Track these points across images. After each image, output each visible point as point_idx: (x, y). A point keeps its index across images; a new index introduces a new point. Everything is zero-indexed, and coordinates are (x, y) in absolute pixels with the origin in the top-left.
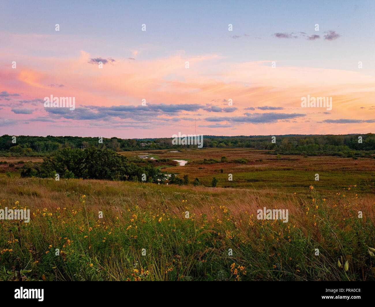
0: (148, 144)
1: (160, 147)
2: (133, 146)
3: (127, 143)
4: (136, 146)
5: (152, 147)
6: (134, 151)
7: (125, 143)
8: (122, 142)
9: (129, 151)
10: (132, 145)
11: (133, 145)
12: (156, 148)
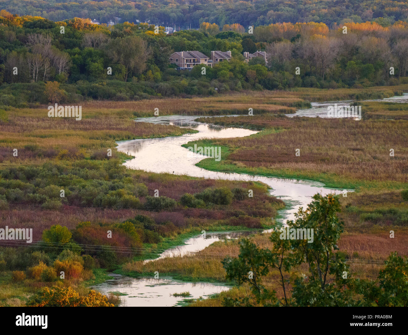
0: (210, 56)
1: (270, 74)
2: (132, 73)
3: (102, 55)
4: (149, 68)
5: (229, 74)
6: (132, 98)
7: (90, 54)
8: (77, 49)
9: (109, 97)
10: (126, 63)
11: (132, 64)
12: (247, 80)
